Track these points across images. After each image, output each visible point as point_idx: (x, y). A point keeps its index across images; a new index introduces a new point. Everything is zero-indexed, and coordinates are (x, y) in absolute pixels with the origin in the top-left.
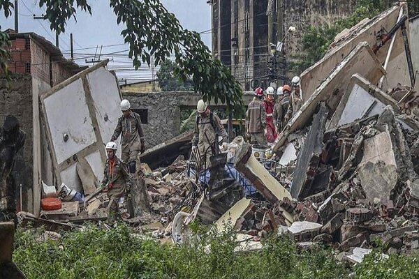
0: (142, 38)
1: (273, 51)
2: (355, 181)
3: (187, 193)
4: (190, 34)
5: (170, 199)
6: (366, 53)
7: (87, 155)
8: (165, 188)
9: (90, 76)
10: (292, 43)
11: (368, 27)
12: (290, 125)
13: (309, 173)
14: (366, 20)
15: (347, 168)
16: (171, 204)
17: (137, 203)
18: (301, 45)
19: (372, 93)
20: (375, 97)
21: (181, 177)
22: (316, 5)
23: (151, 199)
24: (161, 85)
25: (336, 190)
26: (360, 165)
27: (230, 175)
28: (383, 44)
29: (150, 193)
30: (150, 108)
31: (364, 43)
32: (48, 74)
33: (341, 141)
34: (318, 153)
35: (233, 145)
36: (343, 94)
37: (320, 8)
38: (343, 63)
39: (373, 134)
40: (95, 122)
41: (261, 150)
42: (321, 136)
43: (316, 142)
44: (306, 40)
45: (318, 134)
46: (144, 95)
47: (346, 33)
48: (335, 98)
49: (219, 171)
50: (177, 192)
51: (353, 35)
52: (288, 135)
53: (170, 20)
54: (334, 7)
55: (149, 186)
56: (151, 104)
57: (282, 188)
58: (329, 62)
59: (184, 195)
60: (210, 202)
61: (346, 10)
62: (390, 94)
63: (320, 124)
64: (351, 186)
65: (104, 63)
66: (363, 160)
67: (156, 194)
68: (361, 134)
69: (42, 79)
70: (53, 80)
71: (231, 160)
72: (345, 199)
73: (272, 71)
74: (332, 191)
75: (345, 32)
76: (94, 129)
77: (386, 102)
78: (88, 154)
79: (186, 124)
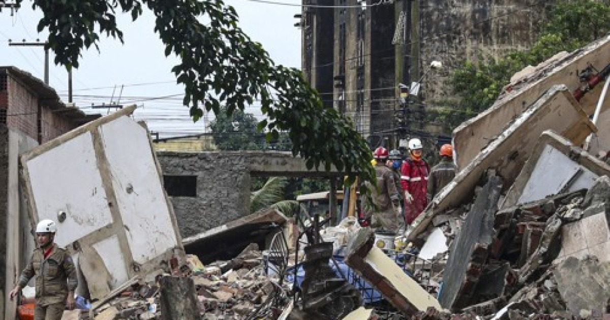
0: (207, 78)
1: (403, 95)
2: (548, 284)
3: (264, 299)
4: (287, 71)
5: (235, 307)
6: (563, 101)
7: (95, 243)
8: (227, 291)
9: (104, 130)
10: (436, 84)
11: (565, 64)
12: (438, 202)
13: (471, 273)
14: (564, 54)
15: (535, 266)
16: (236, 314)
17: (180, 312)
18: (450, 88)
19: (576, 157)
20: (579, 163)
21: (252, 275)
22: (475, 31)
23: (203, 307)
24: (217, 141)
25: (515, 297)
26: (556, 262)
27: (338, 274)
28: (591, 87)
29: (201, 298)
30: (200, 174)
31: (561, 87)
32: (35, 125)
33: (524, 226)
34: (486, 243)
35: (341, 228)
36: (526, 159)
37: (482, 36)
38: (526, 115)
39: (578, 217)
40: (110, 194)
41: (388, 237)
42: (490, 217)
43: (482, 227)
44: (458, 81)
45: (485, 216)
46: (192, 156)
47: (530, 72)
48: (512, 165)
49: (320, 268)
50: (246, 298)
51: (540, 76)
52: (434, 216)
53: (254, 52)
54: (504, 34)
55: (201, 289)
56: (201, 168)
57: (425, 293)
58: (501, 112)
59: (258, 301)
60: (304, 314)
61: (524, 39)
62: (604, 159)
63: (488, 201)
64: (541, 291)
65: (129, 111)
66: (561, 254)
67: (211, 300)
68: (558, 217)
69: (26, 132)
70: (42, 134)
71: (339, 251)
72: (530, 310)
73: (402, 124)
74: (508, 298)
75: (528, 71)
76: (110, 204)
77: (599, 171)
78: (98, 240)
79: (258, 197)
